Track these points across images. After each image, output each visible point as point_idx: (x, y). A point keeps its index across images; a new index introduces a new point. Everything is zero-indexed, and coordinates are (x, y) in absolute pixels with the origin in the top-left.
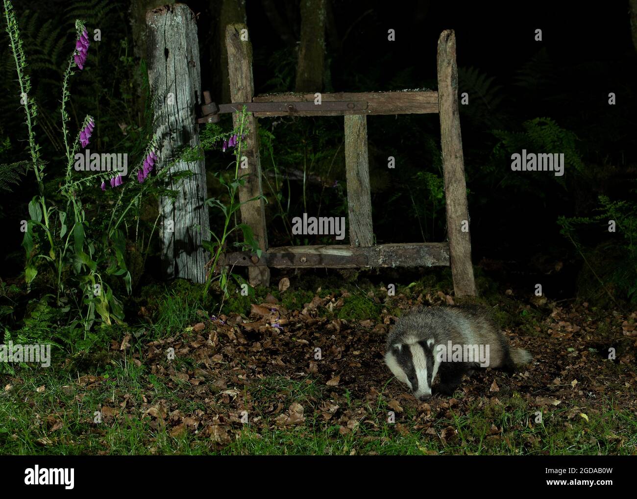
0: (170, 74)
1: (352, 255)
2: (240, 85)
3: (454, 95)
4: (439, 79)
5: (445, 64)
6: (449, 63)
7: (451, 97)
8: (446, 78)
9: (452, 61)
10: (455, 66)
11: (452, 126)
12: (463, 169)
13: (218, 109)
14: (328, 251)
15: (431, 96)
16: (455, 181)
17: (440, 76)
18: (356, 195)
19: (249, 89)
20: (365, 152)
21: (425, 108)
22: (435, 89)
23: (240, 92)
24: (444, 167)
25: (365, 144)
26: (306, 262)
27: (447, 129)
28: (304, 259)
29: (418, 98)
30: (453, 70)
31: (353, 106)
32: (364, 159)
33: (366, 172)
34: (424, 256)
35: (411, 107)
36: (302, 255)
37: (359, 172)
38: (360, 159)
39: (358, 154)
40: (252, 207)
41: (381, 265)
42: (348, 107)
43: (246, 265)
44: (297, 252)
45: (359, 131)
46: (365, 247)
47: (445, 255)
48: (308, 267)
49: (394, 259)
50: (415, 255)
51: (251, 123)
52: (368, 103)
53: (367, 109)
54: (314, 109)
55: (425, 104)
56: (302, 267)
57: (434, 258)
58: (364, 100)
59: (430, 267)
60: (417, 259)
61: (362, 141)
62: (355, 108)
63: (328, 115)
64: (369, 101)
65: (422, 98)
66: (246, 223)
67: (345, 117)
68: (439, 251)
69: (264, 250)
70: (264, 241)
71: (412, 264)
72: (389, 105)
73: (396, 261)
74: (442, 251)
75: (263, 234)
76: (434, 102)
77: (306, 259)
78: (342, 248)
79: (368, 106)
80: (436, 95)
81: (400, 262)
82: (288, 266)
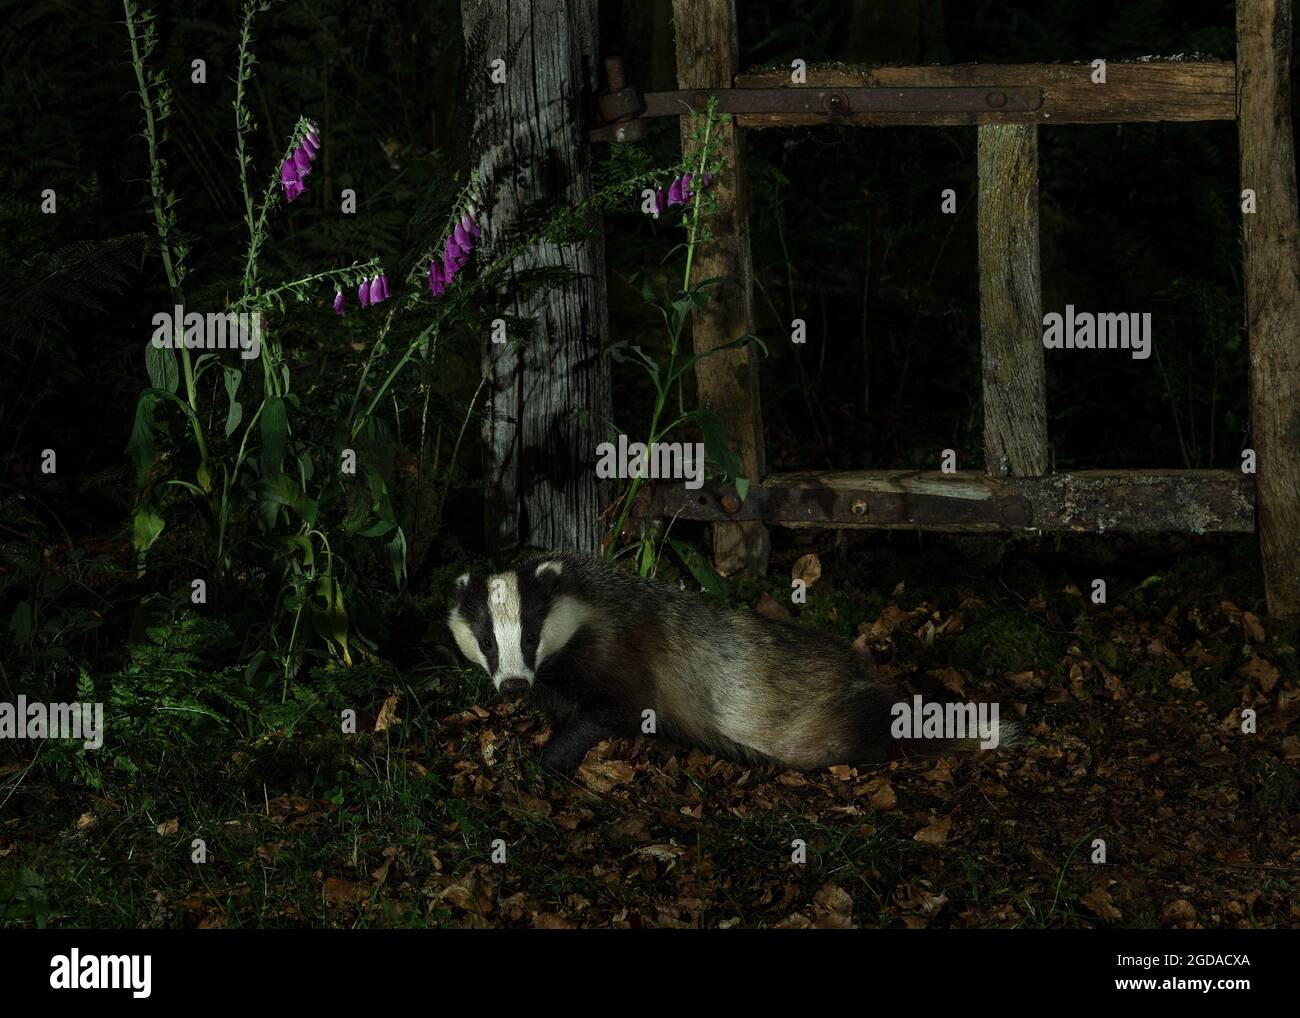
0: (519, 12)
1: (989, 499)
2: (700, 40)
3: (1280, 72)
4: (1239, 26)
7: (1271, 78)
8: (1260, 25)
11: (1272, 156)
13: (644, 106)
14: (924, 486)
15: (1216, 75)
16: (1276, 306)
17: (1244, 20)
18: (1003, 338)
19: (725, 52)
20: (1031, 224)
21: (1199, 107)
22: (1229, 54)
23: (702, 60)
24: (1246, 266)
25: (1031, 202)
26: (867, 512)
27: (1257, 165)
28: (862, 505)
29: (1180, 80)
30: (1279, 2)
31: (1002, 99)
32: (1029, 243)
33: (1033, 276)
34: (1184, 506)
35: (1161, 102)
36: (859, 495)
37: (1013, 276)
38: (1016, 243)
39: (1013, 230)
40: (726, 366)
41: (1068, 526)
42: (989, 103)
43: (708, 519)
44: (841, 487)
45: (1017, 168)
46: (1026, 477)
47: (1242, 504)
48: (871, 526)
49: (1102, 512)
50: (1160, 503)
51: (727, 142)
52: (1042, 92)
53: (1040, 108)
54: (898, 109)
55: (1199, 96)
56: (855, 526)
57: (1212, 510)
58: (1032, 85)
59: (1200, 533)
60: (1165, 513)
61: (1022, 195)
62: (1008, 107)
63: (935, 123)
64: (1046, 88)
65: (1192, 80)
66: (711, 407)
67: (980, 129)
68: (1227, 494)
69: (754, 479)
70: (755, 456)
71: (1151, 525)
72: (1100, 98)
73: (1107, 517)
74: (1235, 494)
75: (753, 437)
76: (1223, 90)
77: (865, 505)
78: (963, 480)
79: (1042, 100)
80: (1230, 71)
81: (1118, 518)
82: (817, 524)
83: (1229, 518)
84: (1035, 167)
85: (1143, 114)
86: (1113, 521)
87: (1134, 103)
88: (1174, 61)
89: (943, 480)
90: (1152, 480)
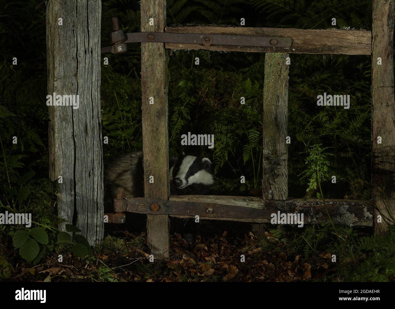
2: (152, 12)
3: (390, 37)
4: (374, 17)
5: (382, 1)
6: (386, 0)
7: (386, 38)
8: (382, 16)
10: (393, 4)
11: (385, 71)
13: (126, 38)
14: (236, 202)
15: (363, 36)
17: (376, 14)
18: (272, 141)
19: (162, 17)
20: (286, 95)
21: (356, 49)
22: (369, 28)
23: (152, 20)
24: (373, 116)
25: (286, 85)
26: (213, 213)
27: (379, 74)
28: (210, 209)
29: (349, 37)
30: (390, 8)
31: (276, 42)
32: (284, 102)
33: (285, 116)
34: (344, 214)
35: (341, 47)
36: (209, 205)
37: (277, 116)
38: (279, 102)
39: (278, 97)
40: (156, 149)
42: (270, 44)
43: (145, 213)
44: (202, 202)
45: (281, 72)
46: (279, 200)
47: (368, 214)
48: (214, 219)
49: (310, 216)
50: (334, 213)
51: (160, 55)
52: (292, 40)
53: (291, 47)
54: (233, 44)
55: (356, 45)
56: (207, 218)
57: (355, 216)
58: (288, 37)
59: (351, 226)
60: (336, 217)
61: (282, 82)
62: (278, 45)
63: (249, 51)
64: (294, 38)
65: (354, 38)
66: (149, 166)
67: (266, 54)
68: (362, 210)
69: (166, 197)
70: (166, 187)
71: (330, 221)
72: (316, 43)
73: (312, 218)
74: (365, 210)
75: (166, 179)
76: (366, 43)
77: (212, 209)
78: (253, 200)
79: (292, 43)
80: (369, 35)
81: (317, 218)
82: (191, 217)
83: (362, 220)
84: (288, 71)
85: (333, 51)
86: (315, 219)
87: (330, 46)
88: (346, 30)
89: (245, 200)
90: (331, 203)
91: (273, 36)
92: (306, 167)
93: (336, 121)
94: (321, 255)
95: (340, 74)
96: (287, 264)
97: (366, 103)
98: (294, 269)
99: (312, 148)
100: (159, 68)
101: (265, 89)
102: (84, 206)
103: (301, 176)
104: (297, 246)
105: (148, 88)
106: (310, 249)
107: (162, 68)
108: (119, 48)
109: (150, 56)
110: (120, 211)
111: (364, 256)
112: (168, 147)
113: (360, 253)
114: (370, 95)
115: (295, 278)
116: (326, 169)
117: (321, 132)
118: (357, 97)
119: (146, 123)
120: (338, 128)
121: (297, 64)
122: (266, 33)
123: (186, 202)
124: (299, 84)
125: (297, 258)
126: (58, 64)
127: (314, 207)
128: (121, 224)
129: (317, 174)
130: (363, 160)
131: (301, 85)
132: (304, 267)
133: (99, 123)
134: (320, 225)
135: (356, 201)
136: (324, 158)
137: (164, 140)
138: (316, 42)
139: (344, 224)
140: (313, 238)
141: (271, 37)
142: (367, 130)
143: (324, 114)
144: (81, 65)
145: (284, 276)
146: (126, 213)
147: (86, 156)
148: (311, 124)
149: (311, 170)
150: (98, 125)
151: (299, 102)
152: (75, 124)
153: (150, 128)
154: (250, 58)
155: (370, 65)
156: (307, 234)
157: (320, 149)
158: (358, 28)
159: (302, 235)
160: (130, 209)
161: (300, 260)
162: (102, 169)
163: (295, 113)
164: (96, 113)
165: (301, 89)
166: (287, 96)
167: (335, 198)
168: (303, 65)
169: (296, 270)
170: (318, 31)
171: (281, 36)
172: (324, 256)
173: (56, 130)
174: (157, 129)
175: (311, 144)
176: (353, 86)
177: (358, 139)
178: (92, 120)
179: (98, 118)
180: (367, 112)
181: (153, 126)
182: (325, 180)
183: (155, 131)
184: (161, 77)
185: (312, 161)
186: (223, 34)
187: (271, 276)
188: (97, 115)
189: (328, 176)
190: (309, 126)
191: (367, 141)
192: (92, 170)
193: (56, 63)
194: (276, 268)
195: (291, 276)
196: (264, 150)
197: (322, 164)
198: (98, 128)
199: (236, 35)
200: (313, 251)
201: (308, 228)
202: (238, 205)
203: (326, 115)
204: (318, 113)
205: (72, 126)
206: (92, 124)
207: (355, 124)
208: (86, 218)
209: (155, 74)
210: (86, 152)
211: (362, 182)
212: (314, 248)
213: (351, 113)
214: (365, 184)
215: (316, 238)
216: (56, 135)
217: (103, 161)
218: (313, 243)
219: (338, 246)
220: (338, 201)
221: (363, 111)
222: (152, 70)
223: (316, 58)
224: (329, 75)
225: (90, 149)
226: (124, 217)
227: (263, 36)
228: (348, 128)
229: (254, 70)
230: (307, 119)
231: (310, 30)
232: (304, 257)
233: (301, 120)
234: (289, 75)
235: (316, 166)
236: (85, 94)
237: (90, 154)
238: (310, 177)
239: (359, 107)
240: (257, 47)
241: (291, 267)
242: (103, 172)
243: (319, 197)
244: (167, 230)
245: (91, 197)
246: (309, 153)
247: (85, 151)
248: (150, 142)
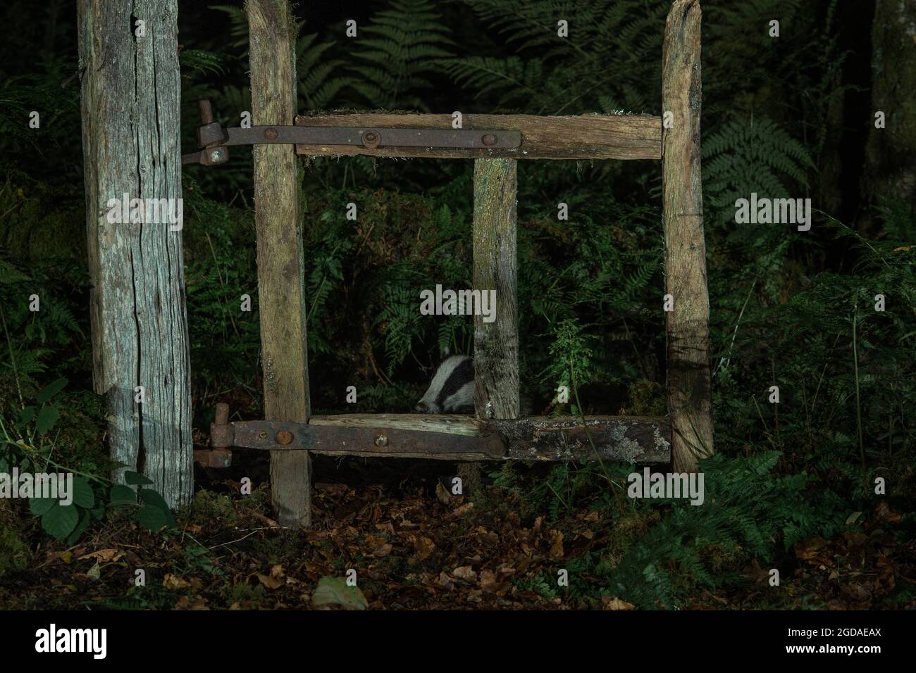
0: (144, 69)
1: (477, 435)
2: (271, 89)
3: (693, 126)
4: (665, 91)
5: (679, 63)
6: (686, 62)
7: (687, 129)
8: (680, 91)
9: (692, 58)
10: (699, 68)
11: (687, 187)
12: (705, 272)
13: (227, 137)
14: (429, 425)
15: (648, 126)
16: (688, 296)
17: (669, 87)
19: (289, 98)
20: (512, 232)
21: (635, 149)
22: (657, 111)
23: (271, 105)
24: (667, 267)
25: (512, 216)
26: (387, 445)
27: (677, 192)
28: (383, 439)
29: (622, 129)
30: (694, 74)
31: (493, 139)
32: (510, 246)
33: (513, 271)
34: (619, 442)
35: (607, 145)
36: (379, 431)
37: (497, 270)
38: (500, 246)
39: (499, 236)
40: (284, 333)
41: (535, 457)
42: (483, 143)
43: (267, 448)
44: (368, 426)
45: (502, 190)
46: (505, 420)
47: (661, 441)
48: (390, 455)
49: (560, 446)
50: (602, 440)
51: (288, 166)
52: (522, 135)
53: (521, 147)
54: (417, 144)
55: (635, 141)
56: (378, 455)
57: (640, 445)
58: (515, 130)
59: (631, 463)
60: (606, 447)
61: (506, 211)
62: (497, 145)
63: (444, 157)
64: (525, 132)
65: (631, 129)
66: (272, 365)
67: (476, 161)
68: (651, 433)
69: (303, 419)
70: (304, 401)
71: (595, 456)
72: (564, 141)
73: (564, 449)
74: (657, 433)
75: (303, 387)
76: (653, 137)
77: (386, 438)
78: (458, 421)
79: (522, 141)
80: (658, 124)
81: (572, 450)
82: (349, 453)
83: (652, 452)
84: (515, 191)
85: (594, 154)
86: (568, 453)
87: (588, 145)
88: (617, 115)
89: (443, 421)
90: (596, 422)
91: (488, 129)
92: (550, 361)
93: (603, 277)
94: (581, 516)
95: (606, 194)
96: (521, 532)
97: (655, 244)
98: (533, 541)
99: (561, 326)
100: (285, 189)
101: (476, 223)
102: (157, 438)
103: (542, 377)
104: (537, 501)
105: (267, 225)
106: (561, 505)
107: (292, 190)
108: (213, 155)
109: (269, 168)
110: (221, 445)
111: (657, 515)
112: (305, 329)
113: (649, 510)
114: (660, 231)
115: (535, 557)
116: (585, 363)
117: (576, 297)
118: (638, 234)
119: (266, 289)
120: (605, 291)
121: (532, 177)
122: (475, 125)
123: (339, 427)
124: (536, 213)
125: (539, 521)
126: (105, 185)
127: (566, 431)
128: (224, 469)
129: (570, 372)
130: (651, 346)
131: (539, 215)
132: (550, 536)
133: (181, 290)
134: (577, 462)
135: (639, 418)
136: (581, 342)
137: (298, 318)
138: (564, 138)
139: (619, 460)
140: (565, 486)
141: (483, 130)
142: (656, 291)
143: (579, 266)
144: (146, 187)
145: (516, 554)
146: (232, 448)
147: (158, 349)
148: (559, 284)
149: (560, 366)
150: (178, 293)
151: (536, 245)
152: (137, 293)
153: (271, 297)
154: (447, 169)
155: (659, 178)
156: (555, 479)
157: (574, 327)
158: (637, 112)
159: (546, 480)
160: (238, 442)
161: (543, 525)
162: (187, 372)
163: (529, 265)
164: (176, 271)
165: (538, 222)
166: (515, 235)
167: (601, 414)
168: (540, 180)
169: (537, 543)
170: (567, 118)
171: (502, 129)
172: (585, 517)
173: (104, 304)
174: (285, 298)
175: (559, 318)
176: (630, 214)
177: (641, 309)
178: (168, 285)
179: (180, 281)
180: (656, 260)
181: (277, 293)
182: (585, 382)
183: (283, 302)
184: (290, 205)
185: (562, 349)
186: (399, 127)
187: (494, 555)
188: (177, 275)
189: (589, 375)
190: (554, 288)
191: (657, 312)
192: (171, 374)
193: (100, 184)
194: (501, 540)
195: (528, 553)
196: (476, 332)
197: (579, 353)
198: (179, 299)
199: (421, 128)
200: (566, 509)
201: (556, 467)
202: (432, 430)
203: (584, 268)
204: (570, 263)
205: (133, 295)
206: (168, 292)
207: (635, 282)
208: (162, 460)
209: (279, 201)
210: (158, 342)
211: (650, 385)
212: (567, 503)
213: (629, 263)
214: (655, 387)
215: (571, 485)
216: (105, 312)
217: (189, 357)
218: (566, 494)
219: (610, 498)
220: (608, 420)
221: (648, 259)
222: (275, 193)
223: (563, 166)
224: (587, 196)
225: (166, 336)
226: (230, 455)
227: (471, 129)
228: (623, 289)
229: (454, 191)
230: (551, 274)
231: (554, 117)
232: (549, 520)
233: (541, 277)
234: (518, 197)
235: (568, 358)
236: (155, 237)
237: (166, 346)
238: (558, 377)
239: (641, 252)
240: (459, 149)
241: (528, 537)
242: (189, 377)
243: (574, 413)
244: (307, 478)
245: (170, 421)
246: (556, 335)
247: (158, 339)
248: (272, 322)
